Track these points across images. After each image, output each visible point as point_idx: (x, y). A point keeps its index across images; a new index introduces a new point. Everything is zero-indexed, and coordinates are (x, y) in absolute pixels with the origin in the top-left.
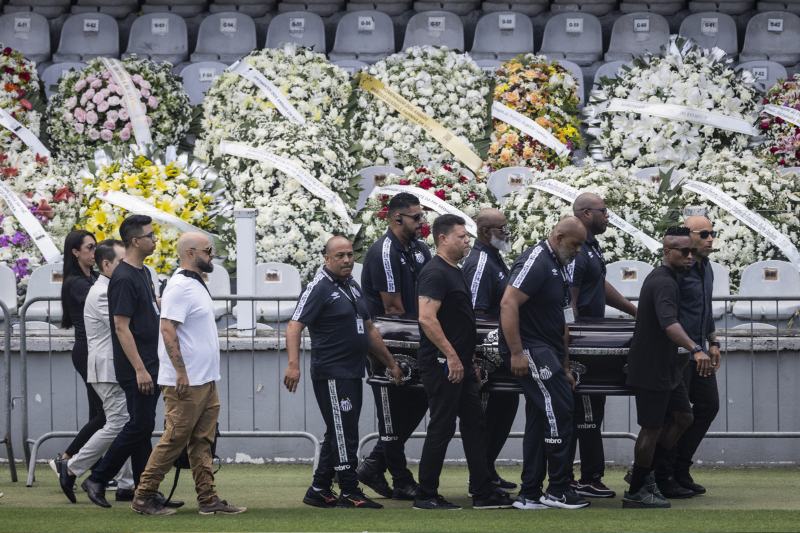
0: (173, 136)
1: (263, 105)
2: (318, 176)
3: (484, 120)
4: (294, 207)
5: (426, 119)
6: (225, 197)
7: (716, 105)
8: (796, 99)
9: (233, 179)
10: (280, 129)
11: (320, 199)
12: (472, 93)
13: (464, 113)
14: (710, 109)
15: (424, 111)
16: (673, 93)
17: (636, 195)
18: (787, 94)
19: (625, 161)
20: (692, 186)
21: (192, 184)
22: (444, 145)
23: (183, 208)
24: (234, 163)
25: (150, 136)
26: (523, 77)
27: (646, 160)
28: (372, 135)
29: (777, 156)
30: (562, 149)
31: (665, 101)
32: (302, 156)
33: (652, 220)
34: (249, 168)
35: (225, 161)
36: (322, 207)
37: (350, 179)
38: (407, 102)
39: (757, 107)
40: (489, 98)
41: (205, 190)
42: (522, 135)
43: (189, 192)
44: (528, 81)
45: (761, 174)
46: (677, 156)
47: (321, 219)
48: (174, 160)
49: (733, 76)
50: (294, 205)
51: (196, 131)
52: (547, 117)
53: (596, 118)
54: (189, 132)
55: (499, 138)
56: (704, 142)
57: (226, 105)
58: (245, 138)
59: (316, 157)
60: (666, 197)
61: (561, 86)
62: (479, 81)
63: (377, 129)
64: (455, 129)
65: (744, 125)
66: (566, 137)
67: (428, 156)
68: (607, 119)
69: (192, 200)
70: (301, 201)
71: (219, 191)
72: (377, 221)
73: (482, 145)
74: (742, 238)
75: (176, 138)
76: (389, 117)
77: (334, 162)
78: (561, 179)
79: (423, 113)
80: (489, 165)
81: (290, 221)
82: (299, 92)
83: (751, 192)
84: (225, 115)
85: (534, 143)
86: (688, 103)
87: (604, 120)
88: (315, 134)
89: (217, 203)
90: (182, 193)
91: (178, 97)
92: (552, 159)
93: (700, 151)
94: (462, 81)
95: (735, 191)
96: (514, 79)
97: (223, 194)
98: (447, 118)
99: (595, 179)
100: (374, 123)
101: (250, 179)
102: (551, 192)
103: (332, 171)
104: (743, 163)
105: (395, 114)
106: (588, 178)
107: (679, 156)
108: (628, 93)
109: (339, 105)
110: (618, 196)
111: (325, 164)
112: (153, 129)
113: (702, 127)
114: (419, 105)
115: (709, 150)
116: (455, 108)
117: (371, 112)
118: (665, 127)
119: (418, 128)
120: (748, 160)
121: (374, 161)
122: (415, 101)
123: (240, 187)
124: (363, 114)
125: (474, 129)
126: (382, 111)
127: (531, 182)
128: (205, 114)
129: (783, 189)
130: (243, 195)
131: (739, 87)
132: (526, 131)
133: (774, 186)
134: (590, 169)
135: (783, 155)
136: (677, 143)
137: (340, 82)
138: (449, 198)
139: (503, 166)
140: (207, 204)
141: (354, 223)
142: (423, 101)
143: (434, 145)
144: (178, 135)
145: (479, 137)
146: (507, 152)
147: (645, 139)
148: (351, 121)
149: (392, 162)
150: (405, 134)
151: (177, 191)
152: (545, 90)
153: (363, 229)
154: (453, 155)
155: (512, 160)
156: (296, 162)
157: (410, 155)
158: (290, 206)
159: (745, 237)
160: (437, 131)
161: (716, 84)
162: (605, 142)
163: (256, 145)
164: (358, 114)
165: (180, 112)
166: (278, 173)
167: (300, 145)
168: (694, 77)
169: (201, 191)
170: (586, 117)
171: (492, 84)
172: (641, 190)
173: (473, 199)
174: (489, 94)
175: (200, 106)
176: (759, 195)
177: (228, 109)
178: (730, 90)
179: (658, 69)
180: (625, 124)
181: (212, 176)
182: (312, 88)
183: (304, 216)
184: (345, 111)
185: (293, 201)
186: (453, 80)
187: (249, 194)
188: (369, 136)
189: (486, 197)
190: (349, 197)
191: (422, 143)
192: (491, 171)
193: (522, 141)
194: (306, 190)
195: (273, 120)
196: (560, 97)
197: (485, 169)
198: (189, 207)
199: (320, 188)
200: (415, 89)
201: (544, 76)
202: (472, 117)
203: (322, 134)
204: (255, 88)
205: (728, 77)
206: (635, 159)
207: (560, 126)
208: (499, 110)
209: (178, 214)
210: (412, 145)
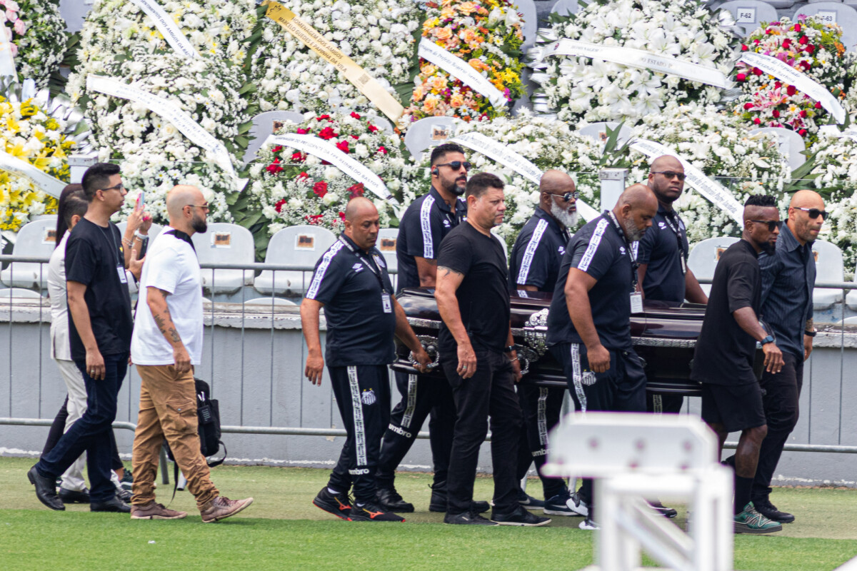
0: (43, 69)
1: (149, 35)
2: (199, 121)
3: (409, 60)
4: (169, 156)
5: (341, 57)
6: (89, 142)
7: (684, 51)
8: (779, 46)
9: (99, 121)
10: (160, 62)
11: (200, 148)
12: (398, 28)
13: (386, 51)
14: (676, 56)
15: (339, 47)
16: (632, 34)
17: (576, 155)
18: (768, 40)
19: (573, 114)
20: (642, 145)
21: (50, 125)
22: (359, 89)
23: (38, 153)
24: (102, 102)
25: (14, 66)
26: (458, 11)
27: (596, 114)
28: (277, 74)
29: (752, 114)
30: (498, 98)
31: (623, 44)
32: (182, 96)
33: (592, 185)
34: (119, 108)
35: (92, 100)
36: (202, 157)
37: (240, 125)
38: (320, 36)
39: (733, 55)
40: (417, 34)
41: (67, 133)
42: (452, 79)
43: (47, 135)
44: (463, 16)
45: (724, 134)
46: (633, 110)
47: (200, 171)
48: (32, 96)
49: (708, 17)
50: (168, 153)
51: (71, 62)
52: (484, 58)
53: (543, 61)
54: (63, 64)
55: (425, 82)
56: (666, 95)
57: (106, 32)
58: (119, 73)
59: (199, 98)
60: (611, 158)
61: (503, 22)
62: (407, 14)
63: (282, 67)
64: (373, 70)
65: (716, 76)
66: (504, 83)
67: (339, 100)
68: (554, 62)
69: (50, 144)
70: (177, 149)
71: (83, 135)
72: (267, 176)
73: (404, 89)
74: (695, 210)
75: (46, 71)
76: (298, 53)
77: (221, 105)
78: (488, 133)
79: (337, 50)
80: (411, 113)
81: (162, 172)
82: (193, 21)
83: (710, 155)
84: (105, 45)
85: (464, 89)
86: (650, 47)
87: (551, 64)
88: (201, 70)
89: (80, 149)
90: (38, 135)
91: (51, 22)
92: (485, 108)
93: (662, 105)
94: (387, 13)
95: (691, 153)
96: (447, 13)
97: (86, 138)
98: (366, 56)
99: (527, 133)
100: (280, 61)
101: (119, 121)
102: (474, 148)
103: (217, 114)
104: (703, 121)
105: (305, 50)
106: (520, 132)
107: (636, 109)
108: (580, 33)
109: (241, 37)
110: (553, 155)
111: (209, 106)
112: (19, 60)
113: (666, 76)
114: (333, 40)
115: (672, 103)
116: (376, 45)
117: (278, 47)
118: (621, 75)
119: (331, 67)
120: (711, 117)
121: (276, 105)
122: (329, 36)
123: (107, 132)
124: (267, 48)
125: (397, 70)
126: (291, 45)
127: (454, 136)
128: (83, 43)
129: (749, 152)
130: (110, 140)
131: (713, 30)
132: (456, 74)
133: (738, 149)
134: (524, 122)
135: (759, 112)
136: (634, 94)
137: (244, 10)
138: (353, 151)
139: (427, 115)
140: (68, 150)
141: (240, 177)
142: (338, 35)
143: (348, 88)
144: (50, 67)
145: (402, 80)
146: (433, 98)
147: (596, 88)
148: (254, 56)
149: (297, 107)
150: (315, 74)
151: (32, 133)
152: (484, 26)
153: (249, 185)
154: (369, 101)
155: (438, 109)
156: (175, 103)
157: (318, 99)
158: (164, 155)
159: (699, 209)
160: (352, 71)
161: (686, 25)
162: (550, 91)
163: (130, 81)
164: (261, 49)
165: (53, 40)
166: (152, 115)
167: (180, 83)
168: (659, 16)
169: (62, 134)
170: (531, 60)
171: (422, 18)
172: (581, 149)
173: (382, 153)
174: (418, 29)
175: (78, 33)
176: (719, 159)
177: (109, 38)
178: (702, 33)
179: (618, 6)
180: (574, 70)
181: (76, 117)
182: (209, 16)
183: (179, 167)
184: (247, 44)
185: (168, 149)
186: (376, 11)
187: (118, 139)
188: (273, 75)
189: (398, 152)
190: (236, 147)
191: (333, 85)
192: (413, 120)
193: (450, 86)
194: (184, 137)
195: (153, 53)
196: (501, 36)
197: (407, 118)
198: (45, 153)
199: (202, 135)
200: (330, 21)
201: (483, 10)
202: (395, 56)
203: (209, 70)
204: (142, 14)
205: (700, 18)
206: (585, 112)
207: (498, 69)
208: (428, 49)
209: (32, 161)
210: (322, 87)
